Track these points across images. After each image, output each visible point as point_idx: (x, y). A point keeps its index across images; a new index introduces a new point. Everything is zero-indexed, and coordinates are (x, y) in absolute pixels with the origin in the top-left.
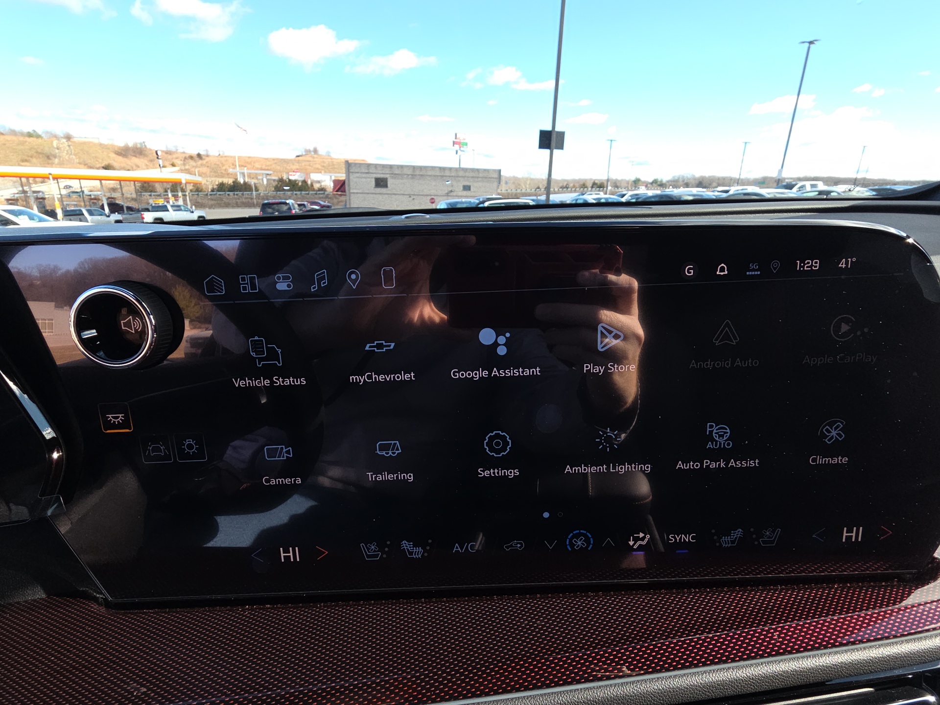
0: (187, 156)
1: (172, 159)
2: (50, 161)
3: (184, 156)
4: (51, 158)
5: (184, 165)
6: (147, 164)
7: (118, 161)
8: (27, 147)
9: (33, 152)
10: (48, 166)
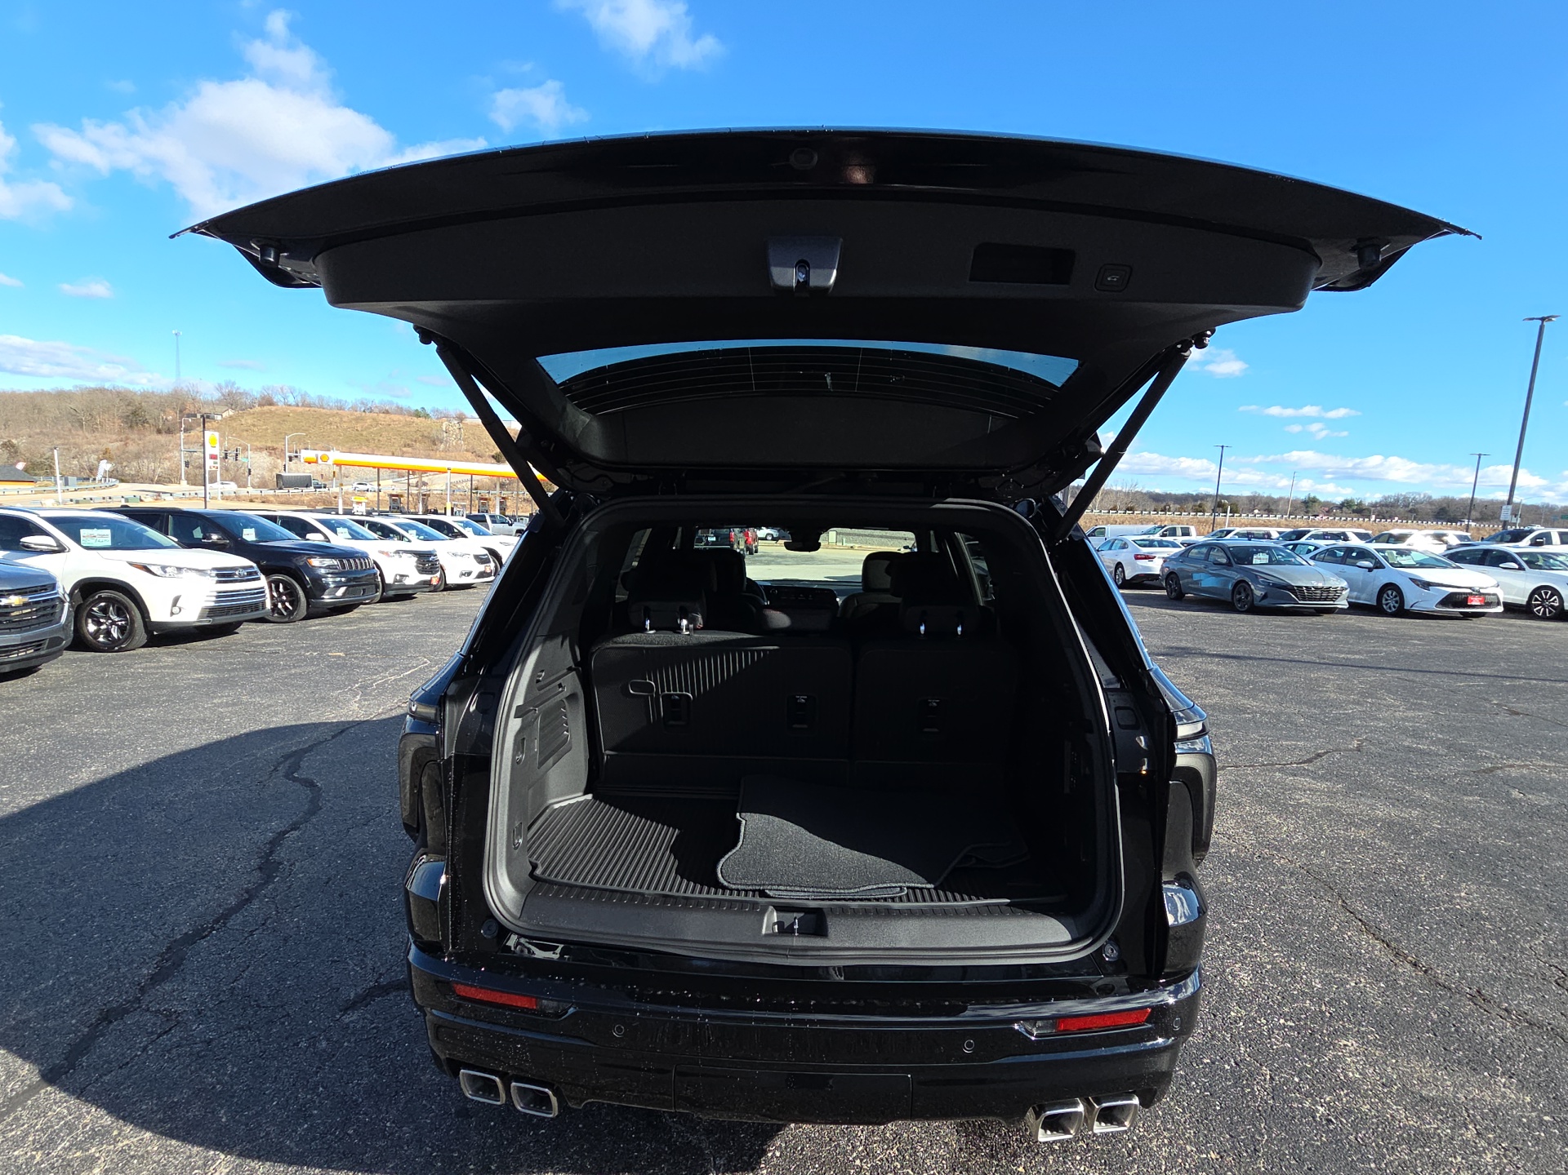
2: (435, 448)
4: (437, 443)
8: (413, 429)
9: (418, 435)
10: (432, 453)
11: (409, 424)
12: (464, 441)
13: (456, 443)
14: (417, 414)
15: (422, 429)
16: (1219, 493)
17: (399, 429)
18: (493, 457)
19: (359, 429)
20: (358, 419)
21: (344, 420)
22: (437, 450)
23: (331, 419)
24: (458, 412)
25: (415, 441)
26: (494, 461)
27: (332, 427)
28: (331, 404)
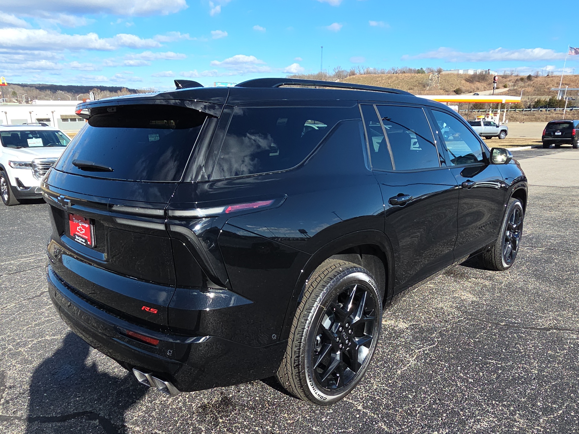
0: (519, 78)
1: (506, 81)
3: (516, 78)
5: (514, 85)
6: (486, 87)
7: (467, 86)
8: (415, 80)
9: (417, 83)
10: (422, 92)
11: (413, 77)
12: (440, 83)
13: (435, 86)
14: (418, 72)
15: (419, 79)
17: (408, 81)
18: (454, 91)
19: (389, 83)
20: (389, 78)
21: (383, 79)
22: (425, 90)
23: (378, 79)
24: (438, 68)
25: (415, 86)
26: (454, 93)
27: (378, 83)
28: (379, 72)
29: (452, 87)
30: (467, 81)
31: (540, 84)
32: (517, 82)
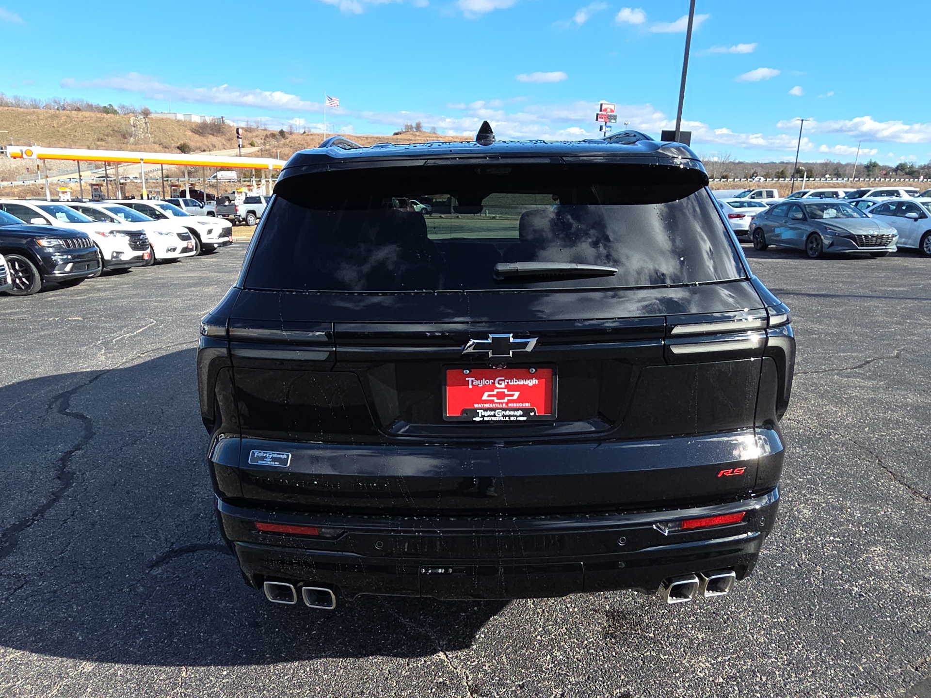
0: (269, 133)
1: (252, 137)
2: (126, 141)
3: (265, 133)
4: (127, 137)
5: (264, 144)
6: (225, 143)
7: (194, 140)
8: (104, 125)
9: (109, 130)
10: (123, 146)
11: (100, 120)
12: (151, 133)
13: (144, 137)
14: (106, 110)
15: (113, 124)
16: (798, 161)
17: (91, 125)
18: (178, 148)
19: (55, 126)
20: (53, 117)
21: (40, 117)
22: (128, 142)
23: (29, 117)
24: (143, 108)
25: (107, 136)
26: (179, 151)
27: (30, 124)
28: (27, 103)
29: (173, 140)
30: (194, 132)
31: (299, 144)
32: (267, 139)
